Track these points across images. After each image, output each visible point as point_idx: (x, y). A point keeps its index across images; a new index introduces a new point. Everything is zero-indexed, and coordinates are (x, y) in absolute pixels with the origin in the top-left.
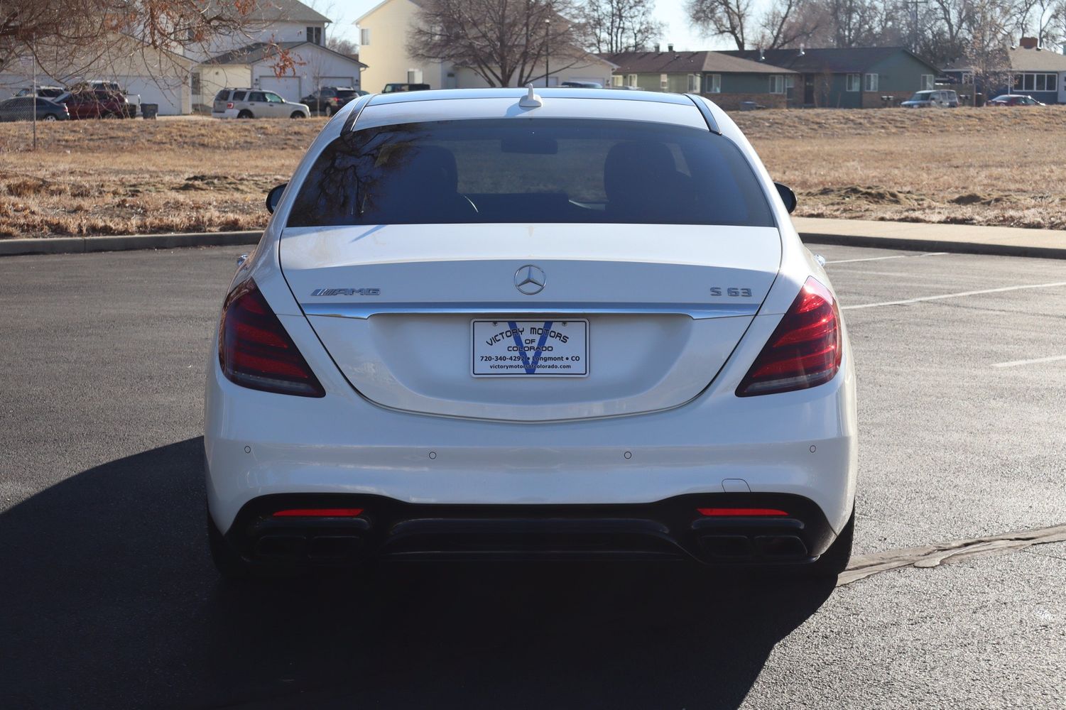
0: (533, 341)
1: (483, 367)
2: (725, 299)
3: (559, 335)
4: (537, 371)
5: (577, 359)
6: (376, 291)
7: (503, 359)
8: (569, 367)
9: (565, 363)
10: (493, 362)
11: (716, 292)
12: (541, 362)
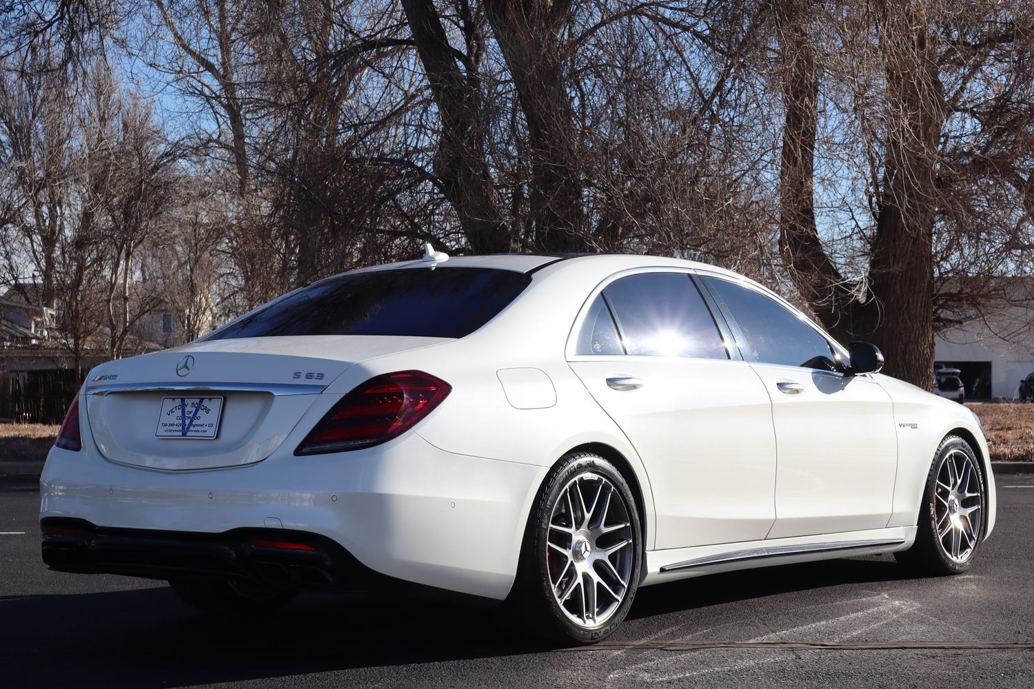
0: (191, 412)
1: (161, 431)
2: (303, 381)
3: (206, 408)
4: (189, 434)
5: (212, 425)
6: (114, 377)
7: (172, 425)
8: (206, 431)
9: (204, 428)
10: (168, 428)
11: (297, 375)
12: (192, 428)
